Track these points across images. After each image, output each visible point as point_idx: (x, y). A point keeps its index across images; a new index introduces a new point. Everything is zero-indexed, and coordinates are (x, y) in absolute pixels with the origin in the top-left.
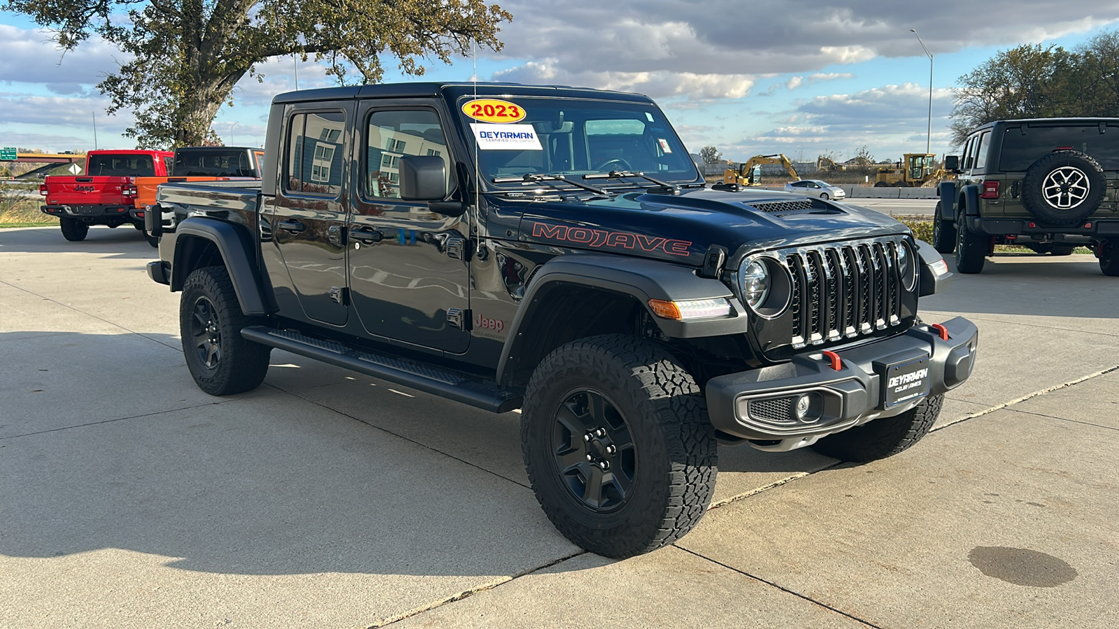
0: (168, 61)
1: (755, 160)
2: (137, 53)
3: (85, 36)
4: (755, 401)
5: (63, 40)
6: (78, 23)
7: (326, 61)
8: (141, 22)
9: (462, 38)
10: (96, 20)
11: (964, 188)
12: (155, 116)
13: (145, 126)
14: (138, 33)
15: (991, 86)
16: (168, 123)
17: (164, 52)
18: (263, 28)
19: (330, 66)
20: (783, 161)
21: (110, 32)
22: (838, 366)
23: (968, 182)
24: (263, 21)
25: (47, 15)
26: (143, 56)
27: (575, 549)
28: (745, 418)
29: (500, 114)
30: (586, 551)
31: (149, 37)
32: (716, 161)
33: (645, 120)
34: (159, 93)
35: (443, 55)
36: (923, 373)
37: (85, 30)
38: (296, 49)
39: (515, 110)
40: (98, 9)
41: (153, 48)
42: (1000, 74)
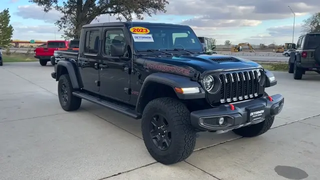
0: (73, 16)
1: (240, 45)
2: (65, 13)
3: (51, 9)
4: (206, 119)
5: (45, 10)
6: (49, 5)
7: (117, 15)
8: (66, 5)
9: (154, 9)
10: (54, 5)
11: (296, 54)
12: (69, 31)
13: (66, 34)
14: (65, 8)
15: (313, 23)
16: (72, 33)
17: (72, 13)
18: (99, 7)
19: (117, 17)
20: (248, 45)
21: (58, 8)
22: (233, 109)
23: (298, 52)
24: (99, 5)
25: (41, 3)
26: (66, 14)
27: (155, 161)
28: (202, 124)
29: (141, 31)
30: (158, 162)
31: (68, 9)
32: (230, 45)
33: (187, 33)
34: (70, 25)
35: (149, 14)
36: (263, 111)
37: (51, 7)
38: (108, 12)
39: (146, 30)
40: (54, 1)
41: (69, 12)
42: (316, 19)
